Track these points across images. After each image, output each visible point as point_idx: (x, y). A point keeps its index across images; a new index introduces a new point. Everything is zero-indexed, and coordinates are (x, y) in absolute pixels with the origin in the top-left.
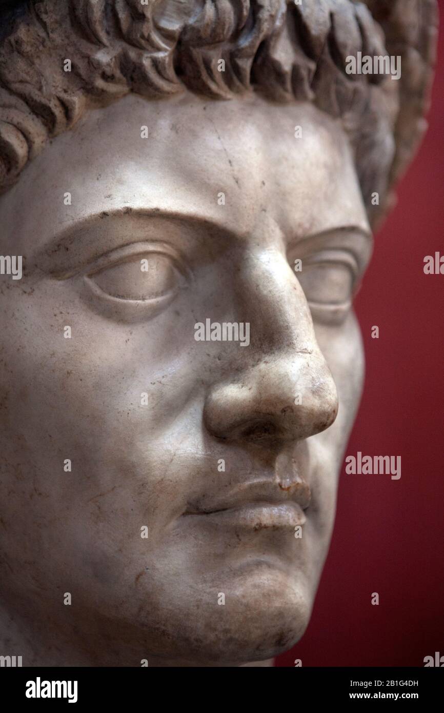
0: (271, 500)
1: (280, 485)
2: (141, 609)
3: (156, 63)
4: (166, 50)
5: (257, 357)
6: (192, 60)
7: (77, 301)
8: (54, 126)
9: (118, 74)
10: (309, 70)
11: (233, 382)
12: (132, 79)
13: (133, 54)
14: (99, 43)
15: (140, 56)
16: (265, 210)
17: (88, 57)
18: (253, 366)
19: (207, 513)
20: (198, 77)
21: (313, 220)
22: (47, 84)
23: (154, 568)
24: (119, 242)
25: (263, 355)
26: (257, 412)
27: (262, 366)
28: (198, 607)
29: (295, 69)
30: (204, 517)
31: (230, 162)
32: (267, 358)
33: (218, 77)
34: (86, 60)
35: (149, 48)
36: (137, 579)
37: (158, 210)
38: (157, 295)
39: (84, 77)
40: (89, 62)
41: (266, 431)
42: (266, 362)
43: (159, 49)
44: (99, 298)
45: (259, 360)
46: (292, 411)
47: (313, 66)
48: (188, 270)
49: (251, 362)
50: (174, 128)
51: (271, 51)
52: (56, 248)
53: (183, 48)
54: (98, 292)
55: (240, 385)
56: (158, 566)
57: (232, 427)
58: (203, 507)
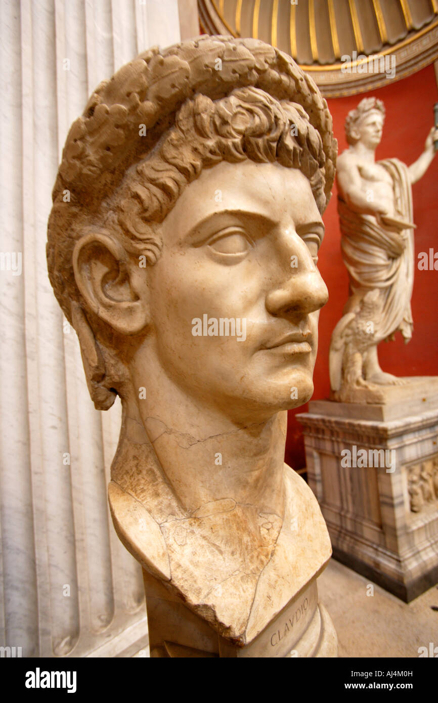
0: (298, 341)
1: (302, 334)
2: (244, 391)
3: (234, 144)
4: (238, 138)
5: (289, 276)
6: (250, 143)
7: (205, 256)
8: (189, 177)
9: (218, 151)
10: (300, 151)
11: (279, 288)
12: (224, 153)
13: (223, 140)
14: (208, 137)
15: (227, 141)
16: (286, 211)
17: (203, 144)
18: (288, 280)
19: (270, 348)
20: (253, 151)
21: (306, 217)
22: (185, 158)
23: (249, 374)
24: (222, 227)
25: (292, 275)
26: (293, 301)
27: (293, 280)
28: (269, 389)
29: (295, 149)
30: (269, 350)
31: (270, 189)
32: (294, 276)
33: (262, 150)
34: (202, 146)
35: (231, 137)
36: (241, 379)
37: (239, 210)
38: (241, 252)
39: (202, 153)
40: (204, 147)
41: (295, 310)
42: (294, 278)
43: (235, 138)
44: (215, 254)
45: (291, 277)
46: (310, 298)
47: (301, 149)
48: (253, 241)
49: (286, 279)
50: (244, 174)
51: (284, 140)
52: (194, 232)
53: (246, 138)
54: (214, 252)
55: (282, 289)
56: (250, 373)
57: (280, 309)
58: (268, 345)
